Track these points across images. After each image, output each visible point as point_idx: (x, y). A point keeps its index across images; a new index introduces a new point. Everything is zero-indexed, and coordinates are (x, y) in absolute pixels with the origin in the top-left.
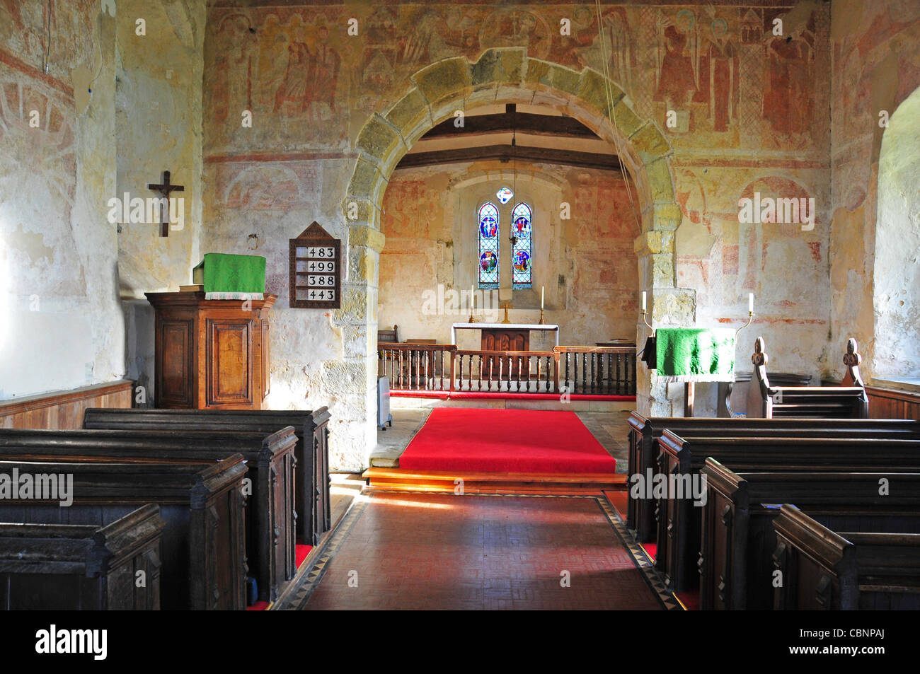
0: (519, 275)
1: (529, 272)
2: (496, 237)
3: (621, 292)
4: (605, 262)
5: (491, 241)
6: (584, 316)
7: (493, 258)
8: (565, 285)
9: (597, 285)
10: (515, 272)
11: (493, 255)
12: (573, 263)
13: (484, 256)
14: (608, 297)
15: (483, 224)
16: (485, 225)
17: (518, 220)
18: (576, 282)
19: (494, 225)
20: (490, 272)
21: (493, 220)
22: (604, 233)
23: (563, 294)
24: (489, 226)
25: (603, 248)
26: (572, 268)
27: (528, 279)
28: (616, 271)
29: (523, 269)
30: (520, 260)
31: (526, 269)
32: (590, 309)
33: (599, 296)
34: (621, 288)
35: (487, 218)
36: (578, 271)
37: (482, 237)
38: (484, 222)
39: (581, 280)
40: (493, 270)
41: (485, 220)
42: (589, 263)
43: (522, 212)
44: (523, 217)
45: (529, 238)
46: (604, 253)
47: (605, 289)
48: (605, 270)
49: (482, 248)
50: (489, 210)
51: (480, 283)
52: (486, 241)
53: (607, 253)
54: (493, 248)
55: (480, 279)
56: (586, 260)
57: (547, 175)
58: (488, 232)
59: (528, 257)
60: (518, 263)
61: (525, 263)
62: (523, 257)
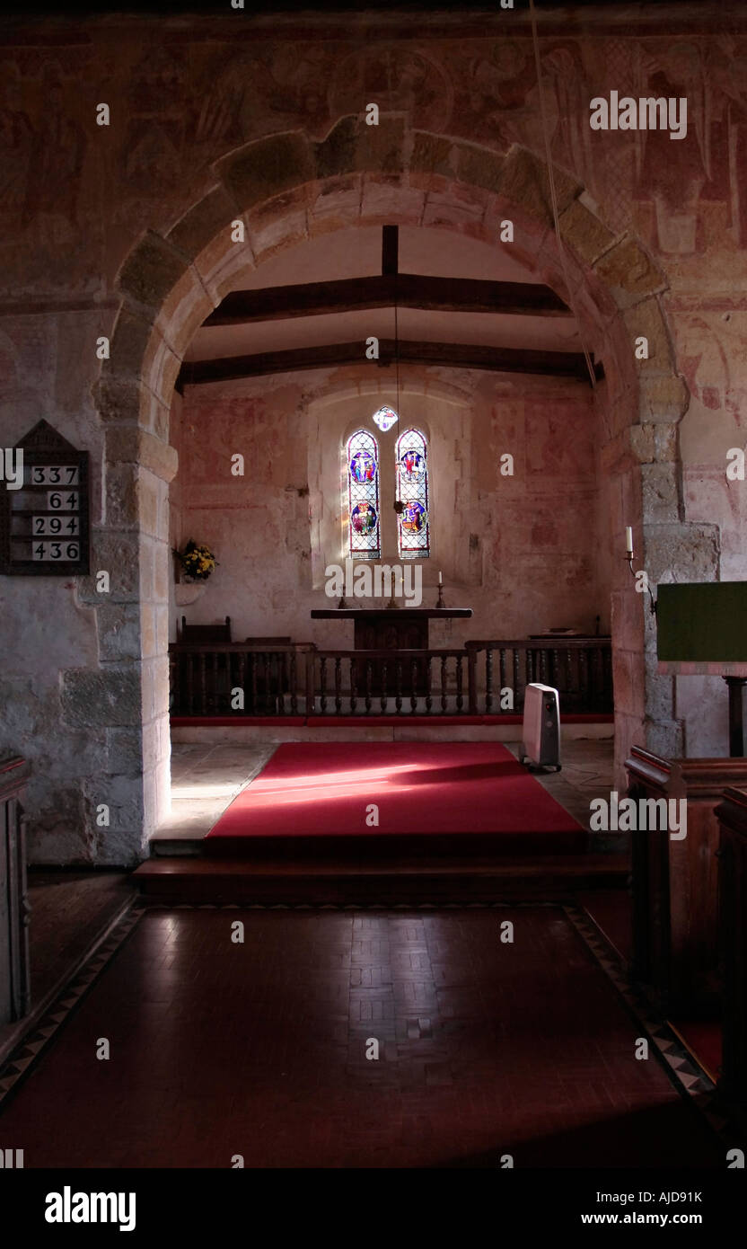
0: (410, 538)
1: (425, 532)
2: (373, 482)
3: (564, 557)
4: (539, 513)
5: (367, 487)
6: (509, 595)
7: (370, 513)
8: (479, 550)
9: (528, 547)
10: (403, 532)
11: (370, 508)
12: (490, 517)
13: (357, 511)
14: (545, 565)
15: (354, 462)
16: (357, 464)
18: (496, 544)
19: (371, 463)
20: (366, 535)
21: (369, 456)
22: (535, 470)
23: (476, 563)
24: (363, 465)
25: (535, 493)
26: (490, 523)
27: (424, 543)
28: (556, 526)
29: (415, 528)
30: (411, 514)
31: (419, 528)
32: (519, 584)
33: (531, 565)
34: (563, 552)
35: (359, 454)
36: (499, 527)
37: (353, 482)
38: (356, 459)
39: (503, 543)
40: (370, 530)
41: (358, 456)
42: (515, 515)
43: (412, 444)
44: (413, 450)
45: (423, 481)
46: (536, 499)
47: (540, 554)
48: (540, 525)
49: (353, 498)
50: (362, 441)
51: (352, 550)
52: (359, 488)
53: (542, 499)
54: (370, 497)
55: (351, 545)
56: (510, 511)
57: (448, 384)
58: (363, 474)
59: (422, 510)
60: (408, 519)
61: (419, 518)
62: (415, 510)
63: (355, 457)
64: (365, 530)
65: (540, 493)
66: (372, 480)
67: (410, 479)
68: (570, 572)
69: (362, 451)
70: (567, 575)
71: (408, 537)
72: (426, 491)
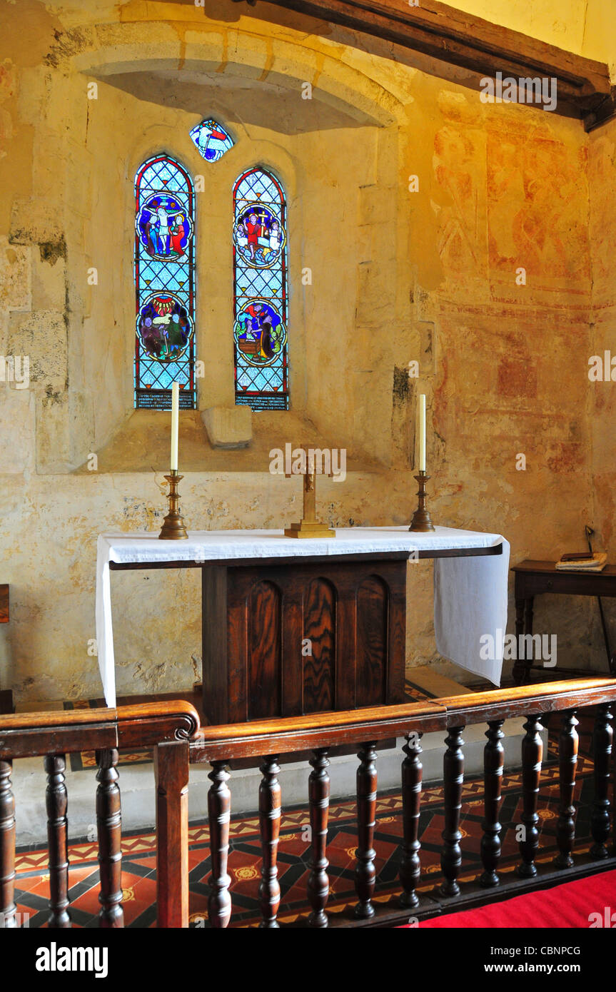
0: (252, 372)
1: (279, 363)
2: (184, 258)
3: (546, 420)
4: (509, 338)
5: (173, 267)
6: (460, 487)
7: (176, 318)
8: (409, 400)
9: (491, 400)
10: (241, 361)
11: (177, 309)
12: (430, 336)
13: (150, 311)
14: (517, 434)
15: (146, 217)
16: (153, 220)
17: (247, 214)
18: (440, 390)
19: (179, 221)
20: (168, 361)
21: (177, 208)
22: (504, 260)
23: (405, 425)
24: (164, 222)
25: (503, 300)
26: (429, 350)
27: (276, 382)
28: (534, 364)
29: (263, 353)
30: (255, 327)
31: (270, 354)
32: (477, 466)
33: (497, 432)
34: (545, 412)
35: (158, 200)
36: (445, 359)
37: (145, 255)
38: (152, 211)
39: (451, 387)
40: (176, 352)
41: (155, 203)
42: (472, 337)
43: (259, 195)
44: (261, 206)
45: (278, 266)
46: (504, 312)
47: (511, 413)
48: (511, 360)
49: (143, 285)
50: (165, 175)
51: (138, 391)
52: (157, 266)
53: (512, 314)
54: (177, 287)
55: (138, 379)
56: (463, 329)
57: (359, 73)
58: (164, 240)
59: (276, 321)
60: (249, 336)
61: (269, 336)
62: (262, 318)
63: (150, 206)
64: (165, 351)
65: (509, 302)
66: (182, 253)
67: (254, 261)
68: (553, 447)
69: (163, 196)
70: (549, 454)
71: (249, 371)
72: (283, 285)
